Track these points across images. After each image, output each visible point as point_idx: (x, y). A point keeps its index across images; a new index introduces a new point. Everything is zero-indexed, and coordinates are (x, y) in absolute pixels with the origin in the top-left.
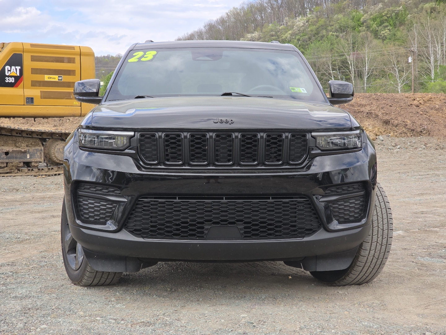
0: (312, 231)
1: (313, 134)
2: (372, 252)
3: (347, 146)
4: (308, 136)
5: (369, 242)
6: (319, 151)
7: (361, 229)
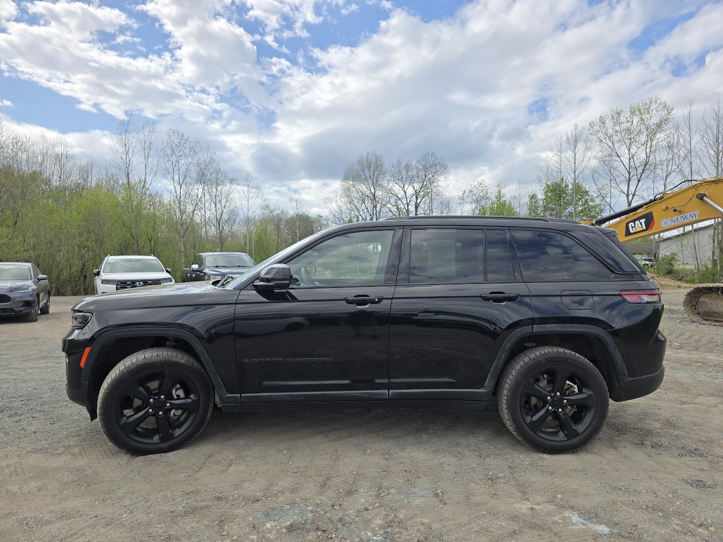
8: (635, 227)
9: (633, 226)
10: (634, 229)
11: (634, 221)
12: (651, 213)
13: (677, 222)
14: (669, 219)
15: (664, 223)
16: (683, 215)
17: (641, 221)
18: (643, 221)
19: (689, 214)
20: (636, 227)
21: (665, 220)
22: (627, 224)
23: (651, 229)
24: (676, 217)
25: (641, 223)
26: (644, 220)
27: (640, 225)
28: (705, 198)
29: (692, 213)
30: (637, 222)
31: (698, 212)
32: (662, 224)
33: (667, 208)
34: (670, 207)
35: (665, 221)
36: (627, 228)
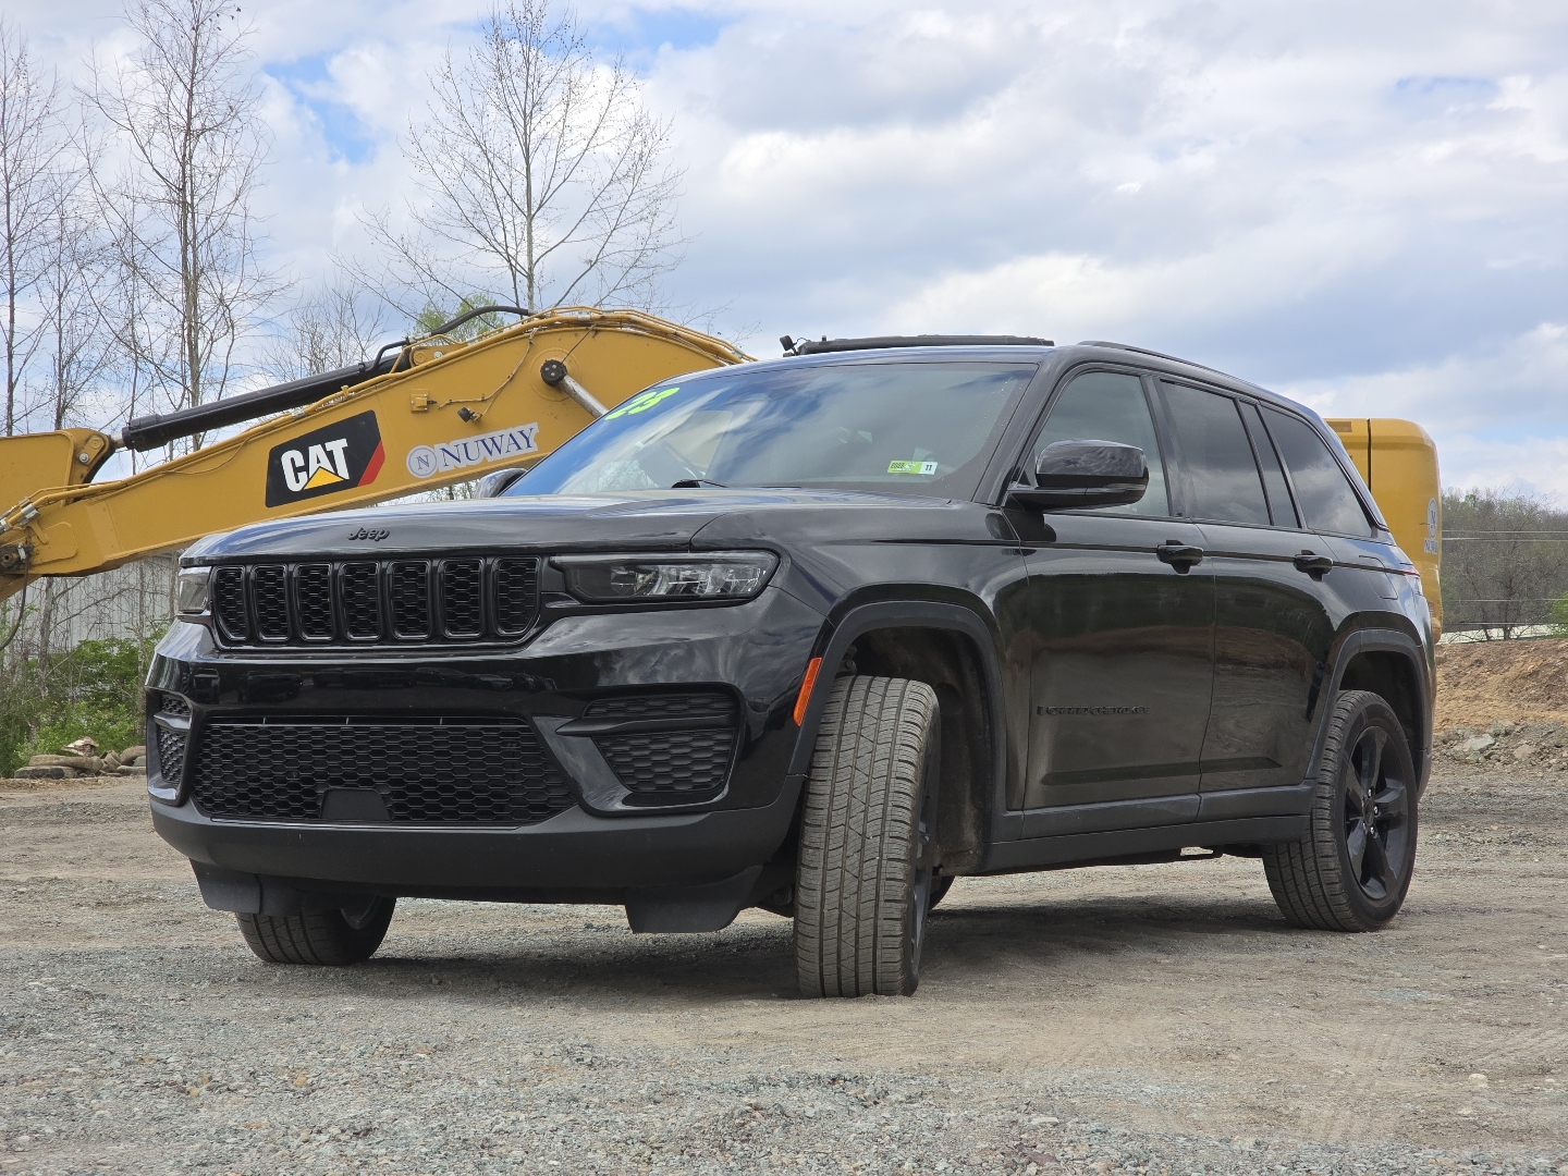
0: (547, 811)
1: (557, 559)
2: (832, 898)
3: (735, 589)
4: (542, 564)
5: (816, 868)
6: (575, 603)
7: (702, 817)
8: (306, 468)
9: (300, 462)
10: (303, 476)
11: (302, 445)
12: (369, 418)
13: (465, 462)
14: (438, 447)
15: (420, 459)
16: (487, 437)
17: (330, 446)
18: (338, 446)
19: (506, 433)
20: (313, 466)
21: (421, 451)
22: (276, 455)
23: (371, 479)
24: (461, 442)
25: (330, 455)
26: (343, 443)
27: (326, 463)
28: (569, 381)
29: (515, 431)
30: (315, 451)
31: (536, 430)
32: (412, 464)
33: (430, 403)
34: (442, 401)
35: (422, 454)
36: (275, 471)
